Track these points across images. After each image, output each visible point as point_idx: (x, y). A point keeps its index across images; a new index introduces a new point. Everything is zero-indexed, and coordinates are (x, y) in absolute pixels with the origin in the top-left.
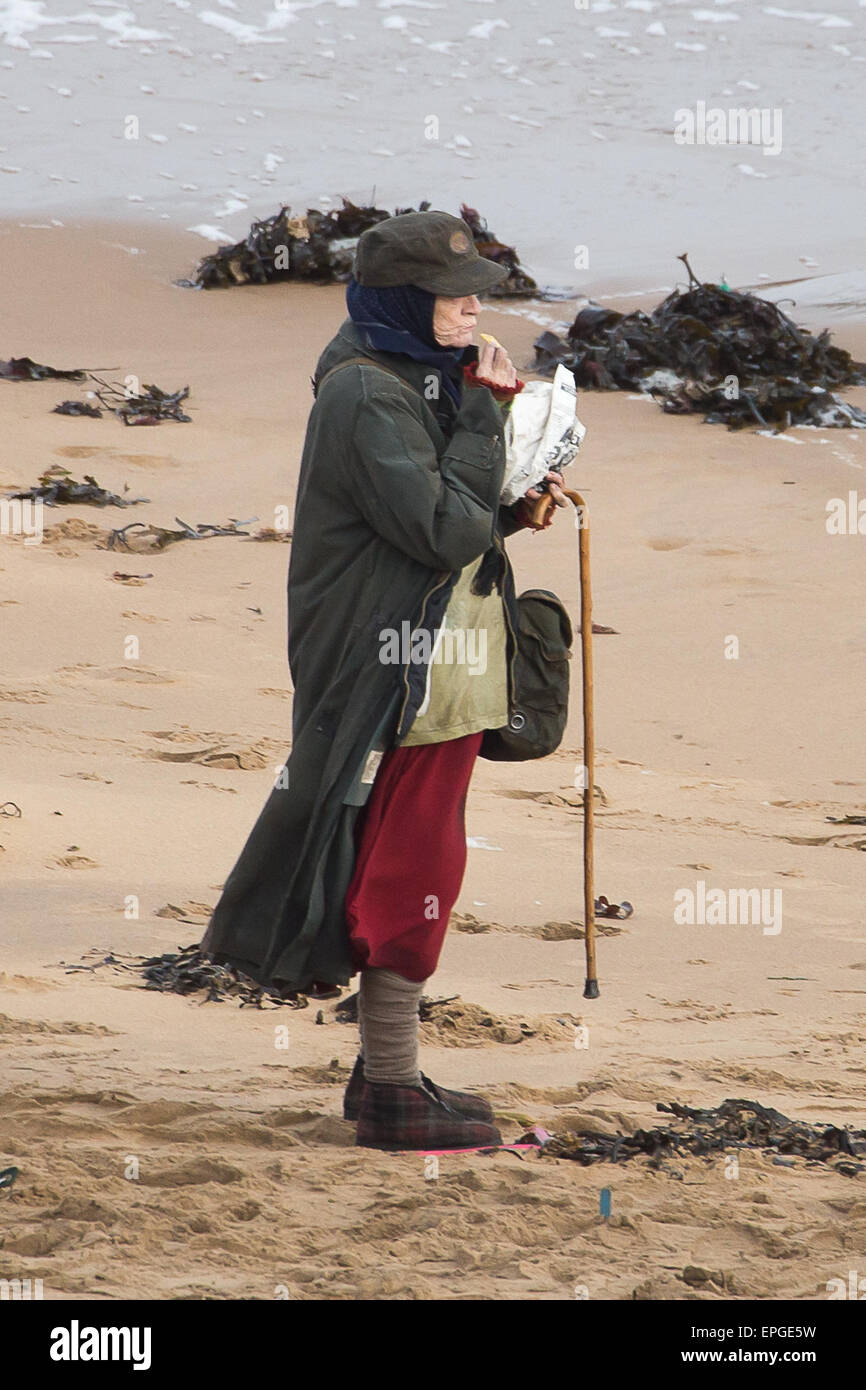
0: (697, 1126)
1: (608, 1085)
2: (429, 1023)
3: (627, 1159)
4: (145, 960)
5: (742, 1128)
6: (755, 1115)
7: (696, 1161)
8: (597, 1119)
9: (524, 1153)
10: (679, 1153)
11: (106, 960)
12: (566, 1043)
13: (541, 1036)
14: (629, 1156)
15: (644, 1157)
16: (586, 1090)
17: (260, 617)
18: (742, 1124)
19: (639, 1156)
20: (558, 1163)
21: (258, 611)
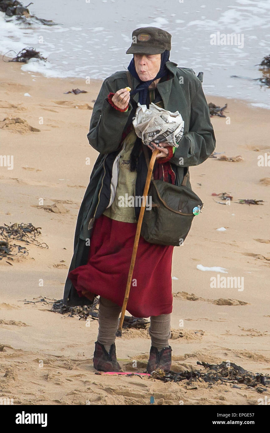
0: (210, 371)
1: (195, 356)
2: (144, 330)
3: (180, 381)
4: (56, 301)
5: (227, 373)
6: (233, 368)
7: (206, 384)
8: (183, 367)
9: (143, 377)
10: (199, 380)
11: (41, 300)
12: (194, 340)
13: (185, 337)
14: (181, 380)
15: (186, 381)
16: (187, 357)
17: (200, 187)
18: (227, 371)
19: (184, 380)
20: (155, 381)
21: (200, 185)
